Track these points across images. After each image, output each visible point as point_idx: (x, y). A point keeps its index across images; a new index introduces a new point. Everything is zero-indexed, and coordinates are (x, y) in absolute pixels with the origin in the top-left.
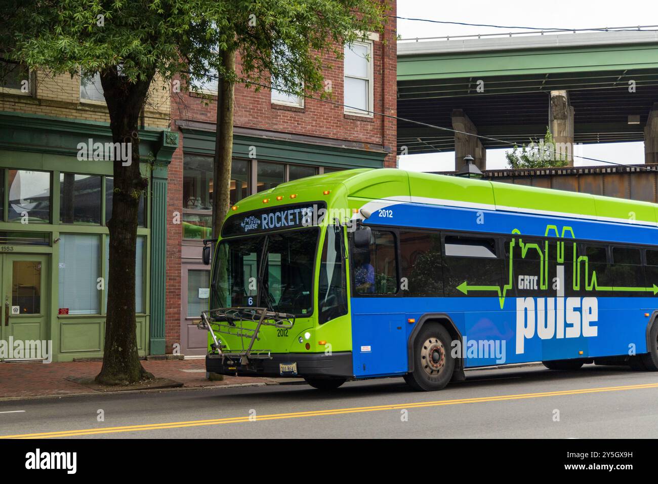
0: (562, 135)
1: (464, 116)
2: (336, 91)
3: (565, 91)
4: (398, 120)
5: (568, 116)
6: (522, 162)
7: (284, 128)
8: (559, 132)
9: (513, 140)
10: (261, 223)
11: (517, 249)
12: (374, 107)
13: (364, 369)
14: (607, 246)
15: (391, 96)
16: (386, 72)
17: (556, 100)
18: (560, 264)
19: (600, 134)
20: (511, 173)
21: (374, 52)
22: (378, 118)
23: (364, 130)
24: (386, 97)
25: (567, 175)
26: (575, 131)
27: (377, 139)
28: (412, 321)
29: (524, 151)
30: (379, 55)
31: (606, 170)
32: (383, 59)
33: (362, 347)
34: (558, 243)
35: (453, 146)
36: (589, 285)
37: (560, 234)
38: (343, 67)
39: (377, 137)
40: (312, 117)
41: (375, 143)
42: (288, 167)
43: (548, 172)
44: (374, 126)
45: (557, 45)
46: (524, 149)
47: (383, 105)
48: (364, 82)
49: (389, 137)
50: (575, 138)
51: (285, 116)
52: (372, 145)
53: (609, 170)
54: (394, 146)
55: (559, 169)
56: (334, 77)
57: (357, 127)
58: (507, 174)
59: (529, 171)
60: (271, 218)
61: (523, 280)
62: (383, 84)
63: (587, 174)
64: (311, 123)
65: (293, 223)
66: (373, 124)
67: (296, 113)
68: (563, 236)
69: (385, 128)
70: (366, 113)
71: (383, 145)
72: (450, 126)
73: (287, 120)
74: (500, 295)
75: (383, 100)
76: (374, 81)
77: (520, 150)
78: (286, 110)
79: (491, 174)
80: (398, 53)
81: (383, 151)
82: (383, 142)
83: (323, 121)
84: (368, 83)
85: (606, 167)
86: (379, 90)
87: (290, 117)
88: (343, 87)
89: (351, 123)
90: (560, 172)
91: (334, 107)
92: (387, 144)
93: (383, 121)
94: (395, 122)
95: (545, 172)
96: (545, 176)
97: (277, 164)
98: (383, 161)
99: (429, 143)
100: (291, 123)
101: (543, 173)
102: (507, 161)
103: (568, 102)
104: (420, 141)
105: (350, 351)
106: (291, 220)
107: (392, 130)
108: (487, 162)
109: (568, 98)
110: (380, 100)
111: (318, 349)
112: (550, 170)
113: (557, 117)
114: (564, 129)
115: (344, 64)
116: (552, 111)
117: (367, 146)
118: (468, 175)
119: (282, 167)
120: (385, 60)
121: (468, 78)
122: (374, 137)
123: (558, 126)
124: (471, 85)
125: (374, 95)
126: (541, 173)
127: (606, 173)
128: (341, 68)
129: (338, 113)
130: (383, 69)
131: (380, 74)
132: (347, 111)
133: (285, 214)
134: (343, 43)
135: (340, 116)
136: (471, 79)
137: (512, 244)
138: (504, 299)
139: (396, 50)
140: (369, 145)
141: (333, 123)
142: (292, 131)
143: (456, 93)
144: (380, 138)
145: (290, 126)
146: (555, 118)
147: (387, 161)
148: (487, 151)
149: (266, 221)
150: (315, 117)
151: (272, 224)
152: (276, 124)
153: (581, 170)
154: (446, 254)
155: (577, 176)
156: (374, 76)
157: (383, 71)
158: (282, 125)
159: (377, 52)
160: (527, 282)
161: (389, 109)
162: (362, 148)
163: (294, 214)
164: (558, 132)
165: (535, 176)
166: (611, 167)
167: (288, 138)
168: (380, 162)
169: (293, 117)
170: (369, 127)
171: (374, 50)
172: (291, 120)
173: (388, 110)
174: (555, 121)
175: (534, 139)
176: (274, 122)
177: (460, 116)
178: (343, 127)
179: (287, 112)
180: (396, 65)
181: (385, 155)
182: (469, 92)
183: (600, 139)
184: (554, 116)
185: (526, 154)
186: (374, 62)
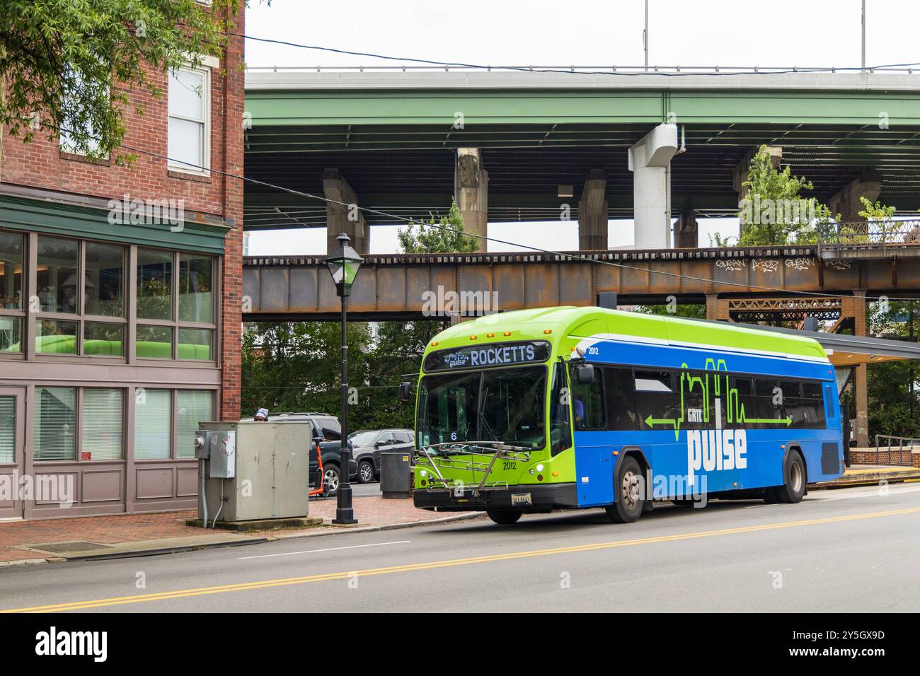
0: (471, 209)
1: (340, 179)
2: (156, 136)
3: (476, 149)
4: (245, 182)
5: (481, 184)
6: (419, 244)
7: (79, 188)
8: (469, 205)
9: (407, 214)
10: (470, 360)
11: (686, 383)
12: (211, 162)
13: (585, 499)
14: (751, 378)
15: (236, 147)
16: (228, 113)
17: (464, 160)
18: (717, 397)
19: (522, 210)
20: (403, 259)
21: (212, 84)
22: (217, 178)
23: (196, 193)
24: (228, 148)
25: (477, 264)
26: (490, 203)
27: (215, 208)
28: (616, 453)
29: (422, 229)
30: (220, 89)
31: (529, 258)
32: (225, 94)
33: (583, 478)
34: (715, 376)
35: (325, 219)
36: (739, 418)
37: (716, 368)
38: (166, 104)
39: (214, 205)
40: (120, 174)
41: (212, 213)
42: (84, 245)
43: (452, 259)
44: (212, 188)
45: (467, 86)
46: (422, 227)
47: (224, 160)
48: (198, 124)
49: (232, 205)
50: (489, 213)
51: (81, 171)
52: (207, 215)
53: (532, 258)
54: (240, 218)
55: (467, 255)
56: (153, 116)
57: (187, 189)
58: (398, 260)
59: (427, 257)
60: (483, 355)
61: (691, 413)
62: (224, 130)
63: (504, 263)
64: (119, 181)
65: (509, 360)
66: (209, 185)
67: (97, 167)
68: (718, 370)
69: (227, 191)
70: (201, 170)
71: (223, 216)
72: (321, 193)
73: (83, 175)
74: (675, 428)
75: (224, 152)
76: (212, 125)
77: (418, 227)
78: (81, 162)
79: (375, 261)
80: (247, 87)
81: (224, 224)
82: (224, 212)
83: (136, 180)
84: (203, 127)
85: (529, 254)
86: (219, 137)
87: (88, 172)
88: (167, 131)
89: (178, 183)
90: (468, 260)
91: (153, 159)
92: (229, 214)
93: (224, 182)
94: (241, 184)
95: (449, 259)
96: (449, 264)
97: (68, 239)
98: (224, 238)
99: (291, 215)
100: (88, 180)
101: (446, 260)
102: (399, 242)
103: (481, 165)
104: (279, 212)
105: (574, 482)
106: (507, 357)
107: (236, 195)
108: (371, 243)
109: (480, 159)
110: (220, 153)
111: (553, 480)
112: (456, 256)
113: (466, 184)
114: (475, 202)
115: (169, 98)
116: (460, 176)
117: (201, 216)
118: (342, 261)
119: (74, 244)
120: (228, 96)
121: (346, 126)
122: (210, 204)
123: (467, 196)
124: (350, 136)
125: (212, 144)
126: (443, 260)
127: (529, 262)
128: (164, 105)
129: (159, 168)
130: (225, 107)
131: (221, 115)
132: (171, 166)
133: (499, 351)
134: (165, 69)
135: (162, 172)
136: (349, 128)
137: (682, 378)
138: (678, 431)
139: (243, 82)
140: (203, 216)
141: (152, 183)
142: (91, 193)
143: (329, 146)
144: (219, 205)
145: (88, 184)
146: (463, 186)
147: (229, 239)
148: (372, 228)
149: (477, 358)
150: (125, 173)
151: (483, 360)
152: (67, 182)
153: (495, 258)
154: (637, 389)
155: (491, 266)
156: (212, 118)
157: (225, 112)
158: (76, 183)
159: (215, 84)
160: (694, 415)
161: (233, 165)
162: (193, 219)
163: (511, 352)
164: (467, 204)
165: (436, 264)
166: (536, 254)
167: (84, 202)
168: (219, 241)
169: (92, 173)
170: (204, 190)
171: (212, 80)
172: (89, 177)
173: (231, 167)
174: (463, 189)
175: (435, 213)
176: (63, 178)
177: (334, 178)
178: (166, 190)
179: (83, 165)
180: (243, 104)
181: (226, 230)
182: (347, 145)
183: (521, 216)
184: (462, 183)
185: (424, 233)
186: (212, 98)
